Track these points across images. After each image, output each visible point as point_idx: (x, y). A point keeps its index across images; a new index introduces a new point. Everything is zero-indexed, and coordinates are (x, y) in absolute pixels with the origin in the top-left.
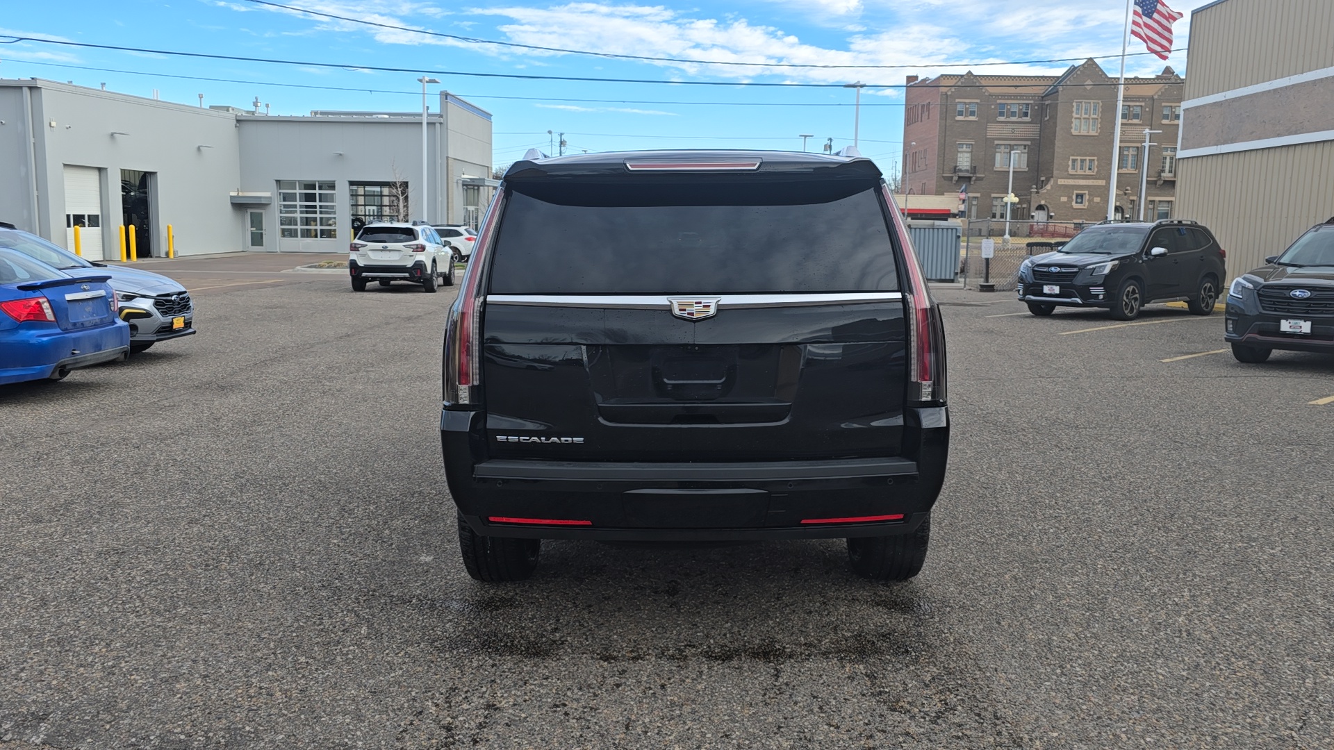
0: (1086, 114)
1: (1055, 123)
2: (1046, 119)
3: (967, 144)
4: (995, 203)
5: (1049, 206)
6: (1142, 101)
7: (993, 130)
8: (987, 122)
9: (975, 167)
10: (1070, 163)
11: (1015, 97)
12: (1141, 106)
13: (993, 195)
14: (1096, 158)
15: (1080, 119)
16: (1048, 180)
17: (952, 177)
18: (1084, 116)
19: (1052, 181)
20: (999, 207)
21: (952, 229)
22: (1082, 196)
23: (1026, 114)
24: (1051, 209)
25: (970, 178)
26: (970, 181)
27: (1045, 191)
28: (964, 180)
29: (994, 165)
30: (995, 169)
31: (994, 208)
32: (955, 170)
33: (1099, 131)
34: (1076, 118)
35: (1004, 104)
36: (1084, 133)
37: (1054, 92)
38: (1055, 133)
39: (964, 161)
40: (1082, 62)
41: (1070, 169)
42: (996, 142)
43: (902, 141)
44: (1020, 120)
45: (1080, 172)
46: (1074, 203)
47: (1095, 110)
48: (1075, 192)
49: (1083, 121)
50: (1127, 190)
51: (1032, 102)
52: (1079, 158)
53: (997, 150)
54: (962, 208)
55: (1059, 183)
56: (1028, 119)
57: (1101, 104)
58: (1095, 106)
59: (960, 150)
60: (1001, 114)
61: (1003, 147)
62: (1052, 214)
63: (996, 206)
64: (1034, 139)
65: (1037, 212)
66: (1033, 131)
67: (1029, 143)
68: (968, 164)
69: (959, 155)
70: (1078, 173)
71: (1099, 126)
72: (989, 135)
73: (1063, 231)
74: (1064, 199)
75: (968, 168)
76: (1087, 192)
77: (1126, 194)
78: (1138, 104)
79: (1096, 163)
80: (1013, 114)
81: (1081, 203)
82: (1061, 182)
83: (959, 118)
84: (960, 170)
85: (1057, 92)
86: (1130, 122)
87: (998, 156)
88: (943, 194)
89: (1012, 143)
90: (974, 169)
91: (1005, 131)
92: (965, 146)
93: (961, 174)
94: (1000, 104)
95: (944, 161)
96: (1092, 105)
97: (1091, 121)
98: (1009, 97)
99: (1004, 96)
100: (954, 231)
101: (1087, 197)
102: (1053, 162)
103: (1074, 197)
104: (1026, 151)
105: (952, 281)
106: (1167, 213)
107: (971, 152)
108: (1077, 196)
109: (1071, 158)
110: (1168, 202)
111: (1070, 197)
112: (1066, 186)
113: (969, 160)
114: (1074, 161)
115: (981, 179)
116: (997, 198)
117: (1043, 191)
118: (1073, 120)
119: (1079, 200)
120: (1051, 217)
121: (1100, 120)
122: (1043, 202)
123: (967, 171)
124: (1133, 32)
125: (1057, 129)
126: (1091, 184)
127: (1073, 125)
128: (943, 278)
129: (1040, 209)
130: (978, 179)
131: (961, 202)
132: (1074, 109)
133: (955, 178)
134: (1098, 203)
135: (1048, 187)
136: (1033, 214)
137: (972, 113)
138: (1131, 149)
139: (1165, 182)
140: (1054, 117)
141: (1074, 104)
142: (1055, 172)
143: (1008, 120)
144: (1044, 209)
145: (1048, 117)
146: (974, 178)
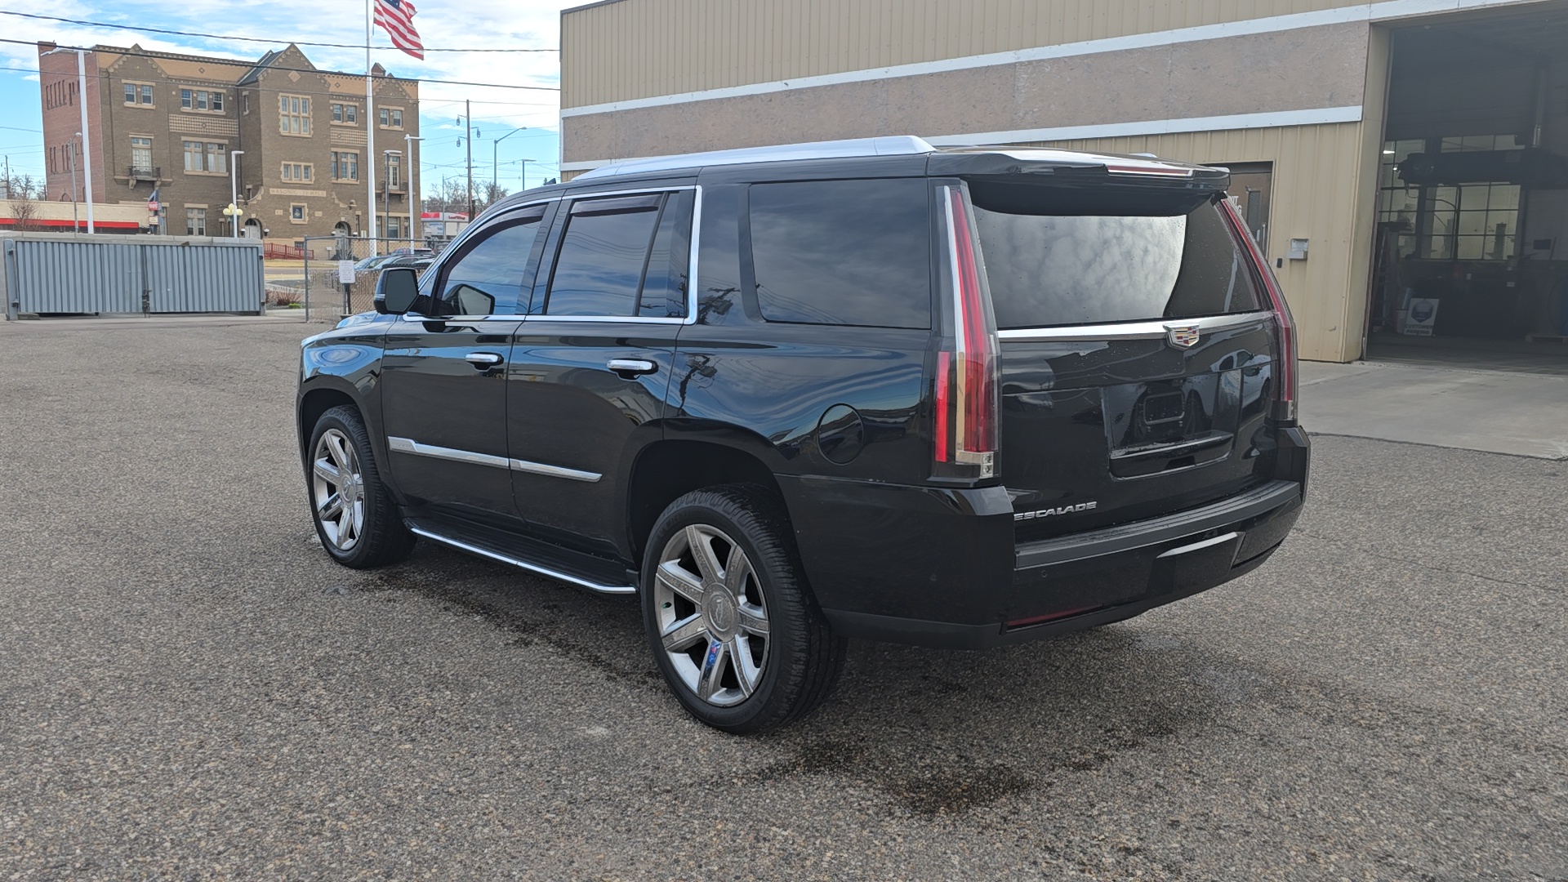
0: (294, 111)
1: (259, 119)
2: (245, 113)
3: (143, 139)
4: (190, 215)
5: (261, 220)
6: (356, 101)
7: (177, 123)
8: (168, 113)
9: (158, 169)
10: (282, 169)
11: (203, 82)
12: (356, 107)
13: (187, 205)
14: (312, 164)
15: (288, 116)
16: (256, 189)
17: (128, 180)
18: (292, 113)
19: (262, 190)
20: (195, 221)
21: (252, 248)
22: (300, 209)
23: (218, 106)
24: (264, 224)
25: (153, 183)
26: (153, 187)
27: (255, 202)
28: (143, 186)
29: (184, 168)
30: (185, 173)
31: (189, 222)
32: (131, 171)
33: (312, 132)
34: (283, 115)
35: (189, 90)
36: (295, 133)
37: (252, 81)
38: (260, 131)
39: (142, 160)
40: (284, 47)
41: (282, 176)
42: (184, 138)
43: (41, 129)
44: (211, 112)
45: (294, 180)
46: (291, 217)
47: (305, 107)
48: (292, 204)
49: (292, 119)
50: (352, 203)
51: (224, 91)
52: (292, 163)
53: (186, 148)
54: (155, 220)
55: (271, 193)
56: (221, 112)
57: (311, 101)
58: (304, 103)
59: (134, 145)
60: (186, 103)
61: (193, 144)
62: (267, 230)
63: (192, 219)
64: (232, 138)
65: (247, 227)
66: (231, 128)
67: (226, 142)
68: (148, 164)
69: (134, 152)
70: (293, 181)
71: (312, 126)
72: (173, 128)
73: (283, 250)
74: (279, 212)
75: (149, 170)
76: (306, 204)
77: (351, 208)
78: (351, 103)
79: (313, 170)
80: (201, 104)
81: (301, 217)
82: (274, 191)
83: (128, 104)
84: (138, 172)
85: (257, 81)
86: (345, 124)
87: (188, 156)
88: (118, 203)
89: (205, 140)
90: (157, 172)
91: (194, 124)
92: (141, 141)
93: (140, 177)
94: (183, 90)
95: (114, 159)
96: (301, 101)
97: (302, 120)
98: (194, 81)
99: (187, 80)
100: (255, 250)
101: (306, 211)
102: (261, 166)
103: (291, 210)
104: (224, 151)
105: (257, 313)
106: (396, 231)
107: (151, 149)
108: (295, 209)
109: (283, 162)
110: (396, 218)
111: (286, 211)
112: (280, 197)
113: (149, 159)
114: (287, 167)
115: (169, 184)
116: (192, 209)
117: (253, 202)
118: (280, 117)
119: (297, 214)
120: (266, 234)
121: (312, 120)
122: (253, 216)
123: (148, 173)
124: (376, 21)
125: (262, 126)
126: (309, 195)
127: (281, 123)
128: (246, 309)
129: (251, 224)
130: (163, 184)
131: (152, 214)
132: (280, 104)
133: (132, 182)
134: (320, 218)
135: (259, 197)
136: (243, 230)
137: (147, 99)
138: (349, 156)
139: (391, 195)
140: (256, 112)
141: (279, 98)
142: (265, 180)
143: (195, 111)
144: (255, 224)
145: (247, 112)
146: (158, 183)
